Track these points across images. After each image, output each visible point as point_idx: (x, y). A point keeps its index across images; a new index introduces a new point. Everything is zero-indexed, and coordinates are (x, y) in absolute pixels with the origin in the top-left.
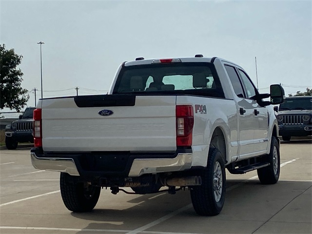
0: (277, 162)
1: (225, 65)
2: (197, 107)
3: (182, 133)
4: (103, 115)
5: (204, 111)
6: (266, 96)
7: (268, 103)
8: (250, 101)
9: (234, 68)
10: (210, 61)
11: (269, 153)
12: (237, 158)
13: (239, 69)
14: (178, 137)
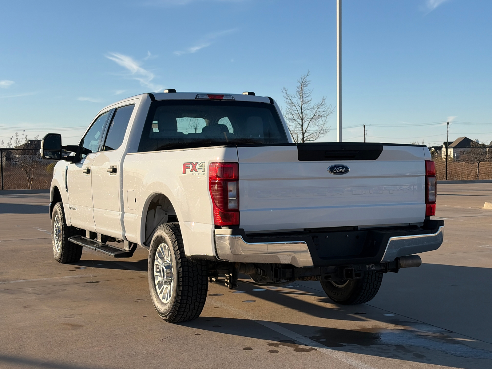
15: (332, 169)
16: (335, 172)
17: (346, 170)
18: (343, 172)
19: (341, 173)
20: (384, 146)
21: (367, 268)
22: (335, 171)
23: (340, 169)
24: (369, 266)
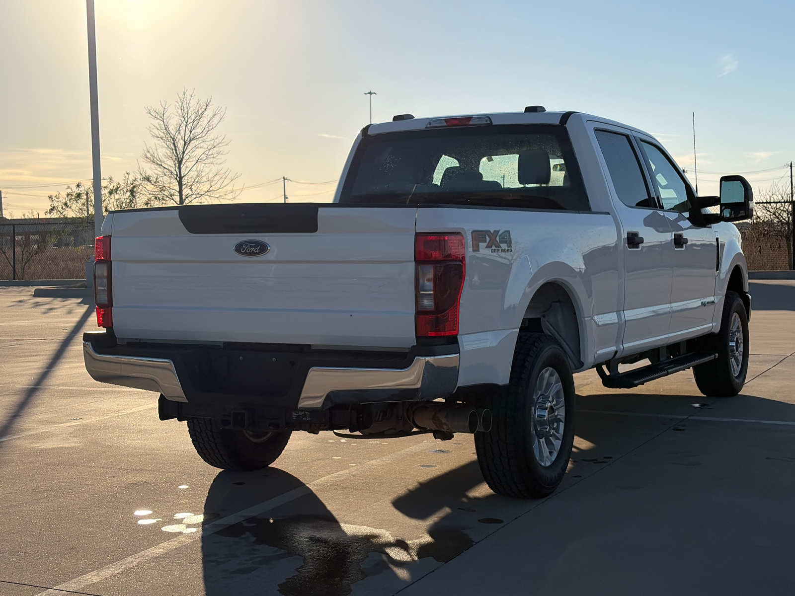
0: (741, 349)
1: (597, 130)
2: (479, 236)
3: (428, 303)
4: (246, 254)
5: (504, 246)
6: (711, 201)
7: (716, 219)
8: (673, 216)
9: (627, 137)
10: (557, 122)
11: (717, 330)
12: (616, 352)
13: (642, 140)
14: (420, 313)
15: (239, 248)
16: (243, 252)
17: (262, 248)
18: (256, 253)
19: (253, 254)
20: (319, 208)
21: (293, 416)
22: (243, 250)
23: (251, 247)
24: (297, 413)
